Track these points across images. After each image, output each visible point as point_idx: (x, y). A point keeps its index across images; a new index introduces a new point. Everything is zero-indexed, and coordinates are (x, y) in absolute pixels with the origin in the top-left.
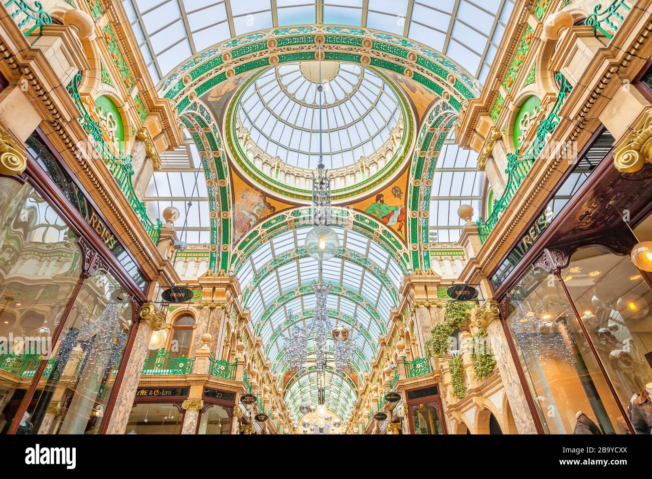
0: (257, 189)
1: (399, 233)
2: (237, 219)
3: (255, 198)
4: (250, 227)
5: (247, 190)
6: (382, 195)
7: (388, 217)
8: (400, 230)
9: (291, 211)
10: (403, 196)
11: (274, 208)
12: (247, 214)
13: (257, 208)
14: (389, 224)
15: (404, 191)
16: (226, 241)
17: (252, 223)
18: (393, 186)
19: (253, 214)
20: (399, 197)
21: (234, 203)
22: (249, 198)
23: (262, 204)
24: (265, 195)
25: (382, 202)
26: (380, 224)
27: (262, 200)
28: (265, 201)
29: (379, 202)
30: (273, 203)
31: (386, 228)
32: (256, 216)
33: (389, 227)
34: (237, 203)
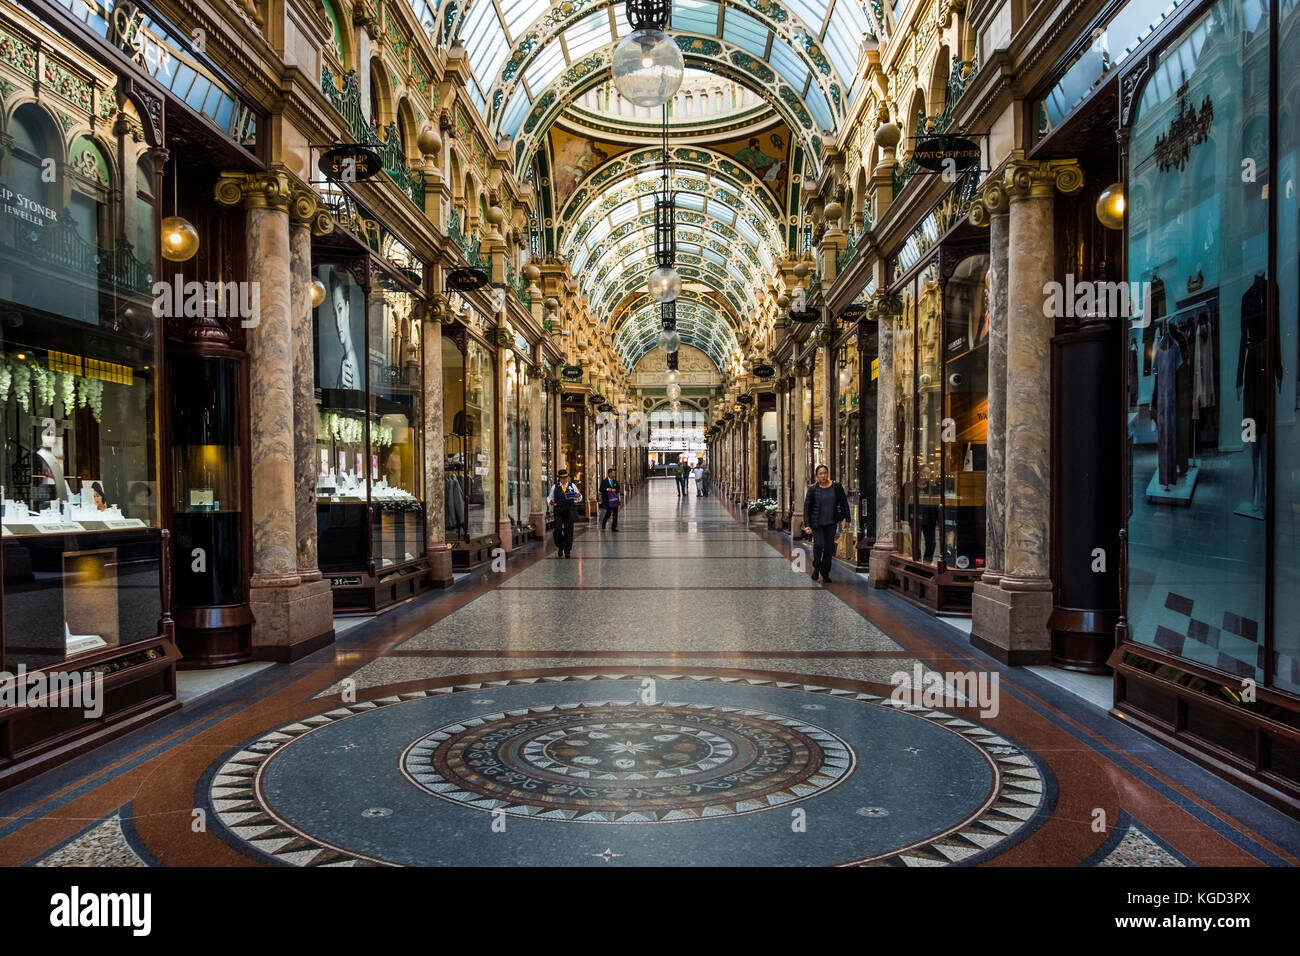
0: (582, 135)
1: (777, 194)
2: (558, 180)
3: (579, 147)
4: (575, 185)
5: (569, 140)
6: (756, 141)
7: (766, 169)
8: (778, 190)
9: (629, 155)
10: (785, 148)
11: (605, 154)
12: (569, 169)
13: (583, 158)
14: (765, 179)
15: (786, 142)
16: (548, 214)
17: (577, 180)
18: (773, 132)
19: (578, 167)
20: (780, 148)
21: (553, 160)
22: (572, 149)
23: (590, 152)
24: (592, 140)
25: (757, 149)
26: (754, 177)
27: (589, 148)
28: (593, 148)
29: (753, 148)
30: (603, 147)
31: (761, 184)
32: (582, 170)
33: (765, 183)
34: (557, 159)
